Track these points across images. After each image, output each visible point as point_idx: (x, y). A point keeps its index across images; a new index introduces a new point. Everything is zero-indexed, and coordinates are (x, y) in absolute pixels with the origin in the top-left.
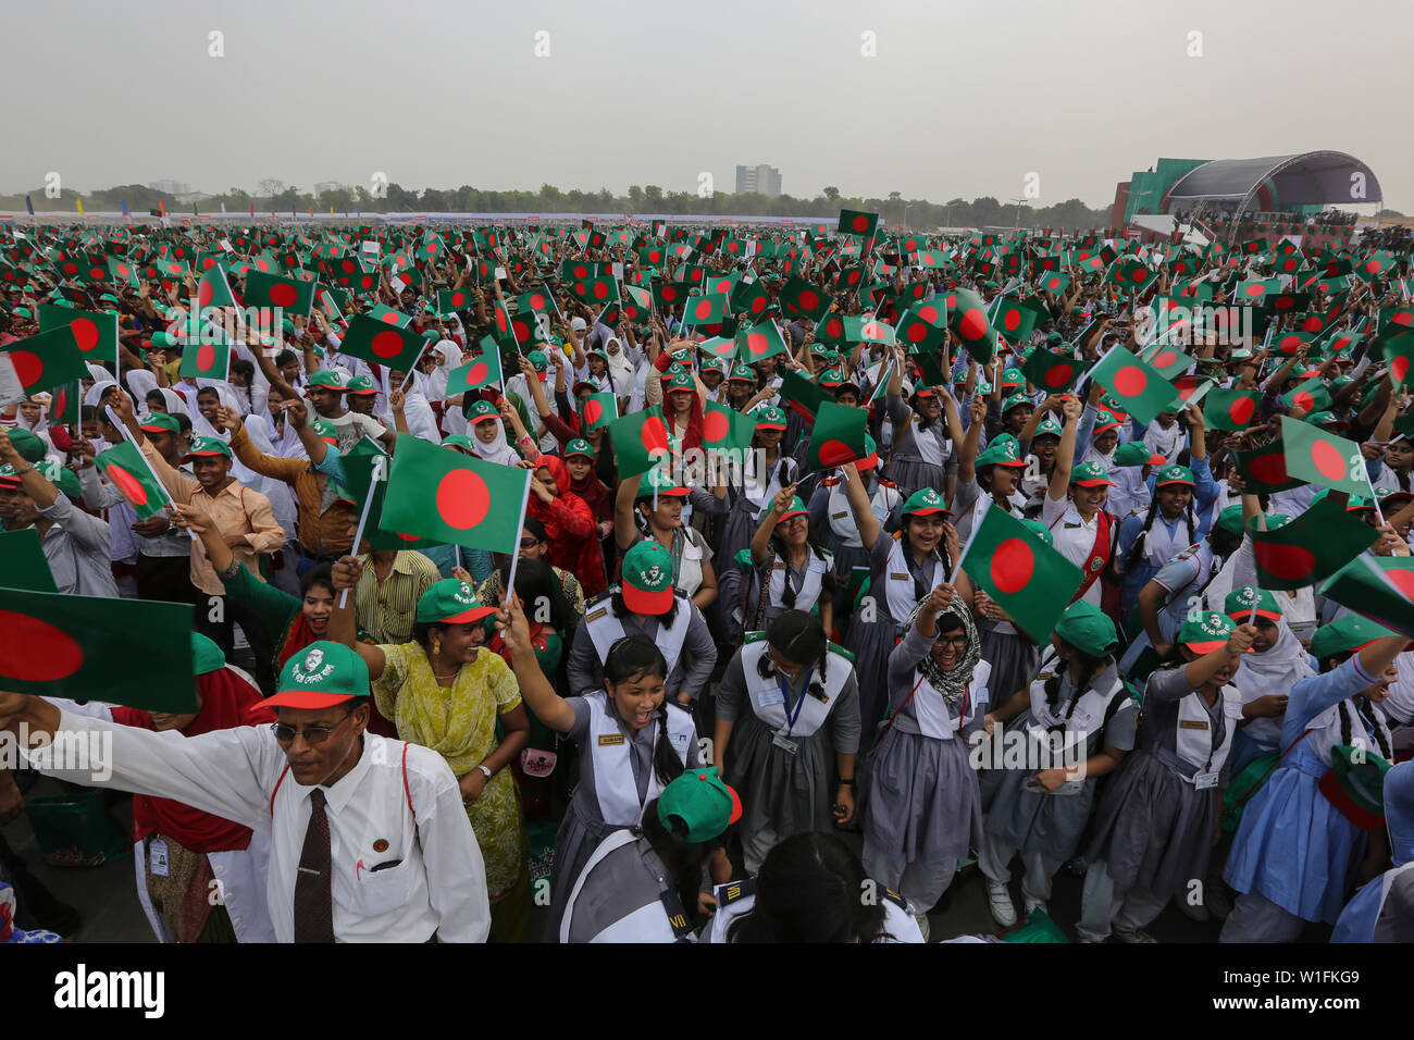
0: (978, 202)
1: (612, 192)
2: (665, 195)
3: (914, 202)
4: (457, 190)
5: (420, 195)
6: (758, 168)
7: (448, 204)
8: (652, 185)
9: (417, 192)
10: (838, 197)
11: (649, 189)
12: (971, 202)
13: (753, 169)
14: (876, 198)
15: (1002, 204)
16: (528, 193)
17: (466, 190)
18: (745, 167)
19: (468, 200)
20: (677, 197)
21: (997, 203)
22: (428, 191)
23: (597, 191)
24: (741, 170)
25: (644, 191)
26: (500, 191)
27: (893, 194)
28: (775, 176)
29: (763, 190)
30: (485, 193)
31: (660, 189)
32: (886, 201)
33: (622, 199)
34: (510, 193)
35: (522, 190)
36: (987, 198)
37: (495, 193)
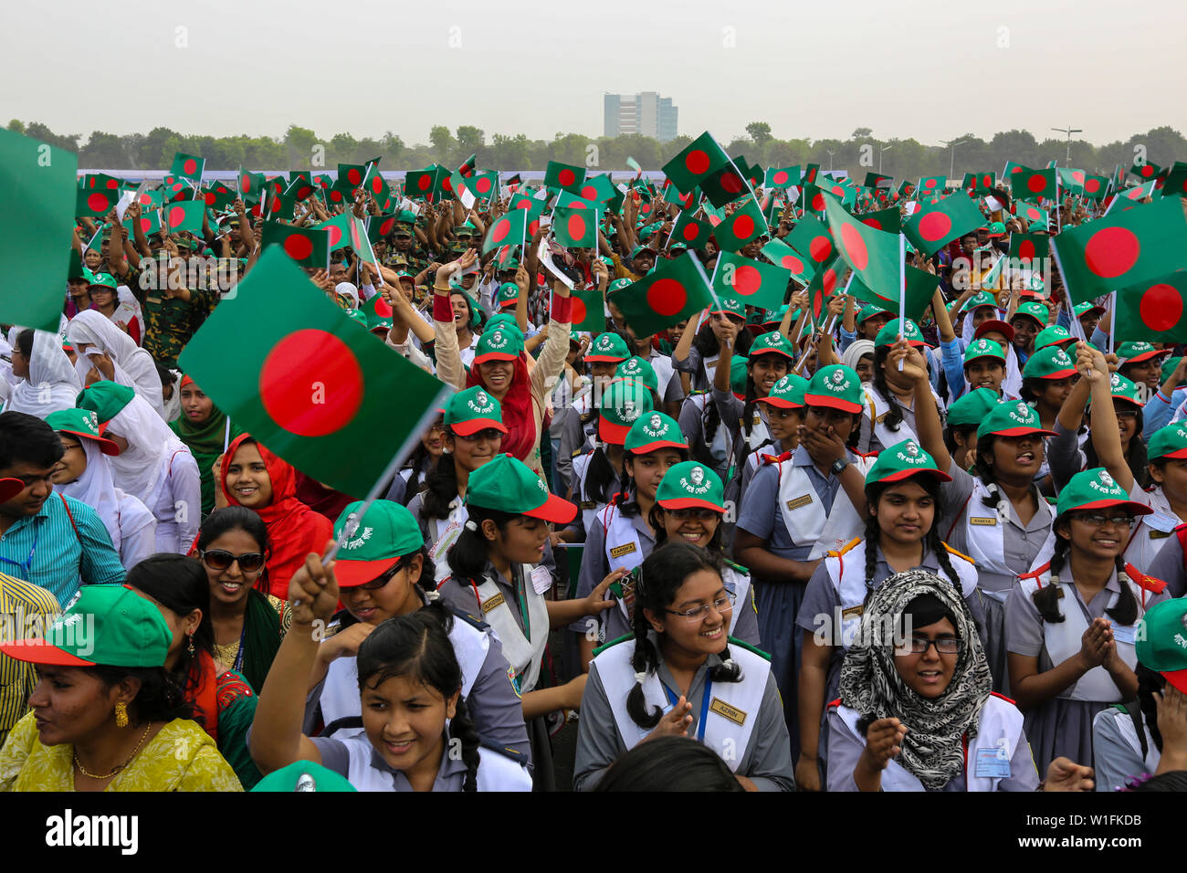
0: (1000, 138)
1: (402, 139)
2: (489, 142)
3: (894, 143)
4: (146, 135)
5: (82, 143)
6: (638, 97)
7: (131, 158)
8: (468, 125)
9: (77, 137)
10: (769, 138)
11: (463, 132)
12: (988, 139)
13: (633, 100)
14: (831, 138)
15: (1040, 140)
16: (265, 139)
17: (161, 135)
18: (618, 96)
19: (164, 151)
20: (508, 143)
21: (1033, 139)
22: (97, 136)
23: (378, 136)
24: (612, 103)
25: (454, 135)
26: (217, 136)
27: (860, 131)
28: (666, 110)
29: (649, 130)
30: (192, 138)
31: (482, 133)
32: (849, 142)
33: (420, 149)
34: (234, 140)
35: (255, 135)
36: (1015, 133)
37: (209, 140)
